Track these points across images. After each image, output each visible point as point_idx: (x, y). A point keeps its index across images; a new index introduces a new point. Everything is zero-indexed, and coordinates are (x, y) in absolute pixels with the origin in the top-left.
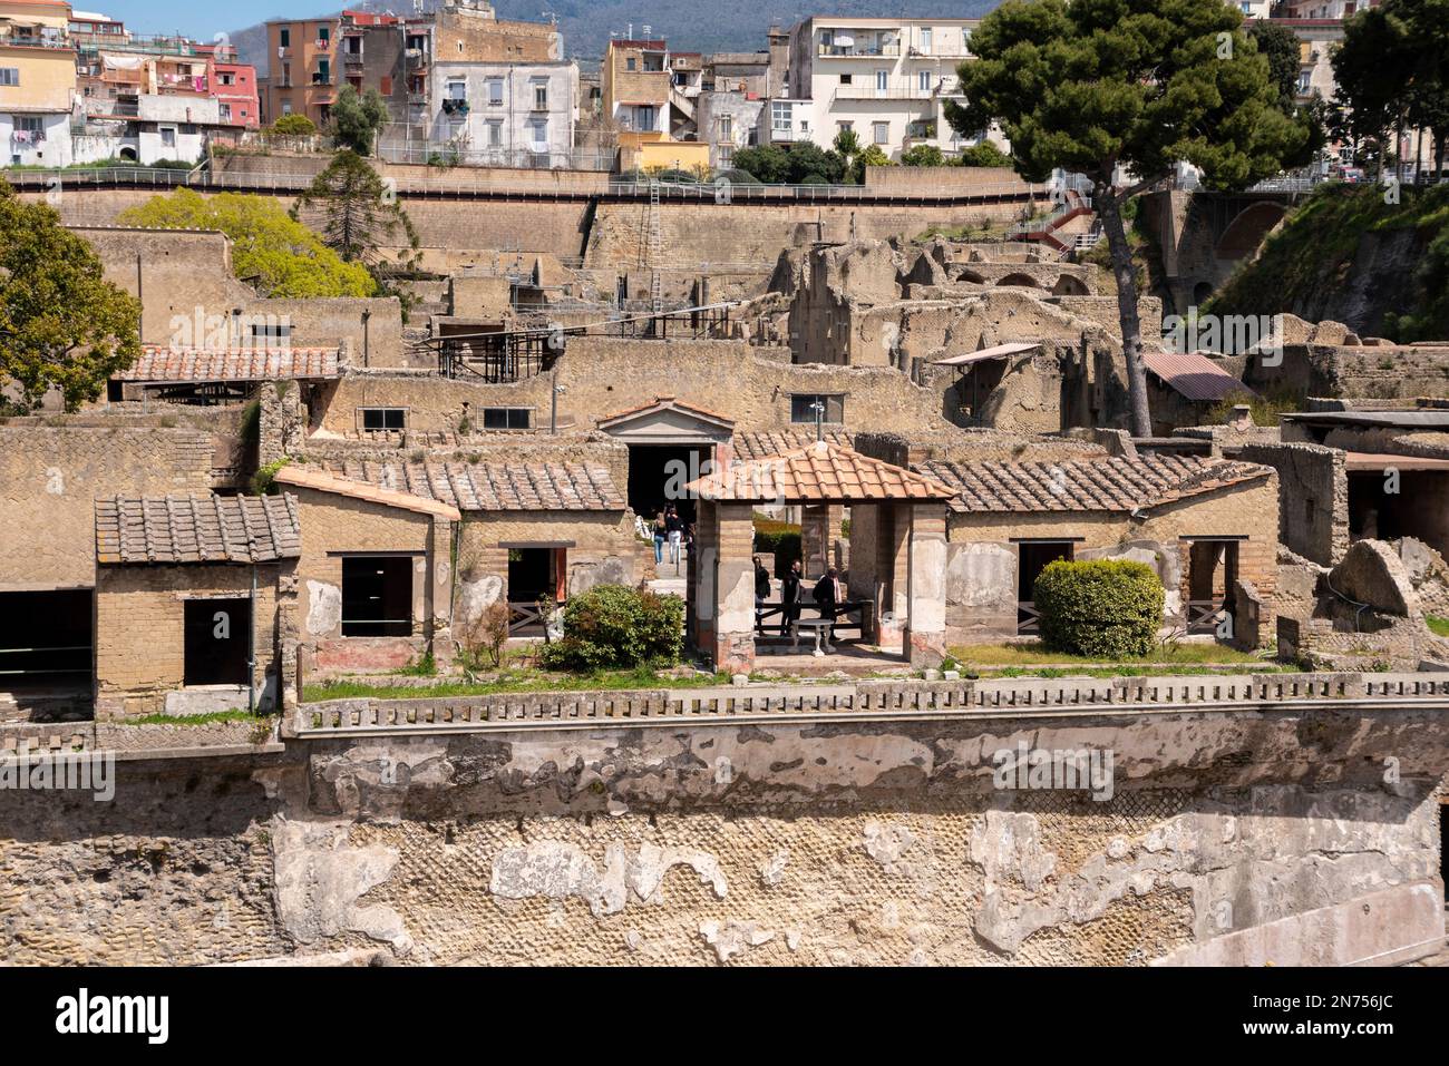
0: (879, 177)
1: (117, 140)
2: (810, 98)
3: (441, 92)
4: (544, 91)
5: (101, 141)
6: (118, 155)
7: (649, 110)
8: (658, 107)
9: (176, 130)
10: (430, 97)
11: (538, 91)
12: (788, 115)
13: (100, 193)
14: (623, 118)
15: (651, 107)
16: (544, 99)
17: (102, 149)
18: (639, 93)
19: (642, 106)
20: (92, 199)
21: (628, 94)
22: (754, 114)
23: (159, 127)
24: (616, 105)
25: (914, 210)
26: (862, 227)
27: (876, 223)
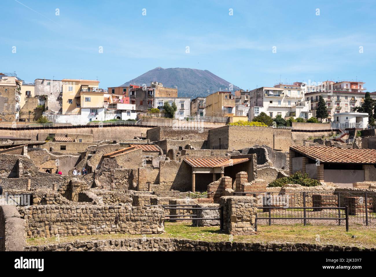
0: (295, 125)
1: (115, 114)
2: (263, 106)
3: (157, 105)
4: (183, 105)
5: (112, 115)
6: (116, 118)
7: (231, 108)
8: (233, 108)
9: (131, 112)
10: (154, 106)
11: (182, 105)
12: (258, 110)
13: (116, 128)
14: (225, 111)
15: (231, 107)
16: (183, 107)
17: (111, 117)
18: (228, 104)
19: (229, 107)
20: (114, 129)
21: (225, 104)
22: (248, 110)
23: (127, 111)
24: (223, 107)
25: (305, 133)
26: (294, 137)
27: (297, 136)
